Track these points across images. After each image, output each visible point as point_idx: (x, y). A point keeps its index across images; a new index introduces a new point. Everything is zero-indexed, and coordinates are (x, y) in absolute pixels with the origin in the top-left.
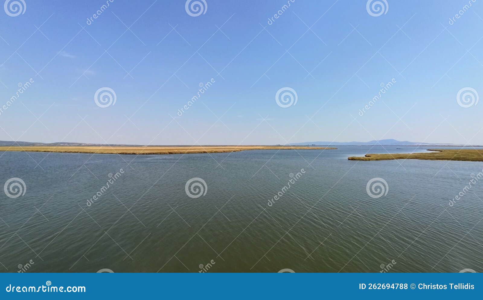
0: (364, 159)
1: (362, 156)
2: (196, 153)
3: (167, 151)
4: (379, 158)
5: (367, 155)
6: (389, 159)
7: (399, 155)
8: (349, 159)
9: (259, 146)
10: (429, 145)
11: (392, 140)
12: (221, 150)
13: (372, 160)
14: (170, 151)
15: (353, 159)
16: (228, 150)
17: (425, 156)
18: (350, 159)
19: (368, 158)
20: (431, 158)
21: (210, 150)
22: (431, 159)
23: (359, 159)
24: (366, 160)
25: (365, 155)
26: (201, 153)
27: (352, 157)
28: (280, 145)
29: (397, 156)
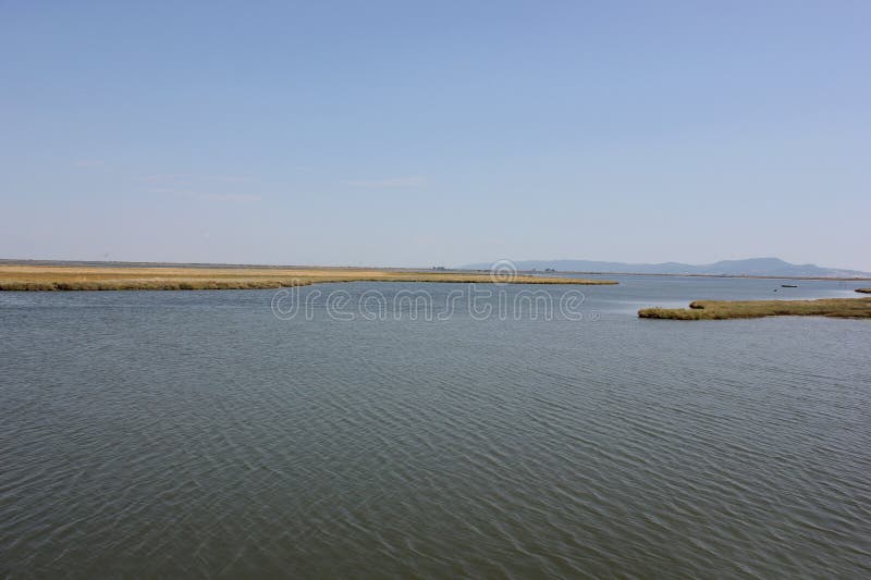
0: (684, 316)
1: (683, 306)
2: (152, 289)
3: (49, 282)
4: (723, 312)
5: (696, 305)
6: (750, 316)
7: (779, 304)
8: (641, 316)
9: (375, 269)
10: (864, 277)
11: (776, 261)
12: (241, 280)
13: (705, 317)
14: (60, 281)
15: (651, 316)
16: (265, 280)
17: (844, 307)
18: (643, 313)
19: (697, 314)
20: (857, 312)
21: (203, 280)
22: (857, 317)
23: (672, 317)
24: (689, 318)
25: (690, 302)
26: (173, 289)
27: (650, 310)
28: (443, 269)
29: (776, 309)
